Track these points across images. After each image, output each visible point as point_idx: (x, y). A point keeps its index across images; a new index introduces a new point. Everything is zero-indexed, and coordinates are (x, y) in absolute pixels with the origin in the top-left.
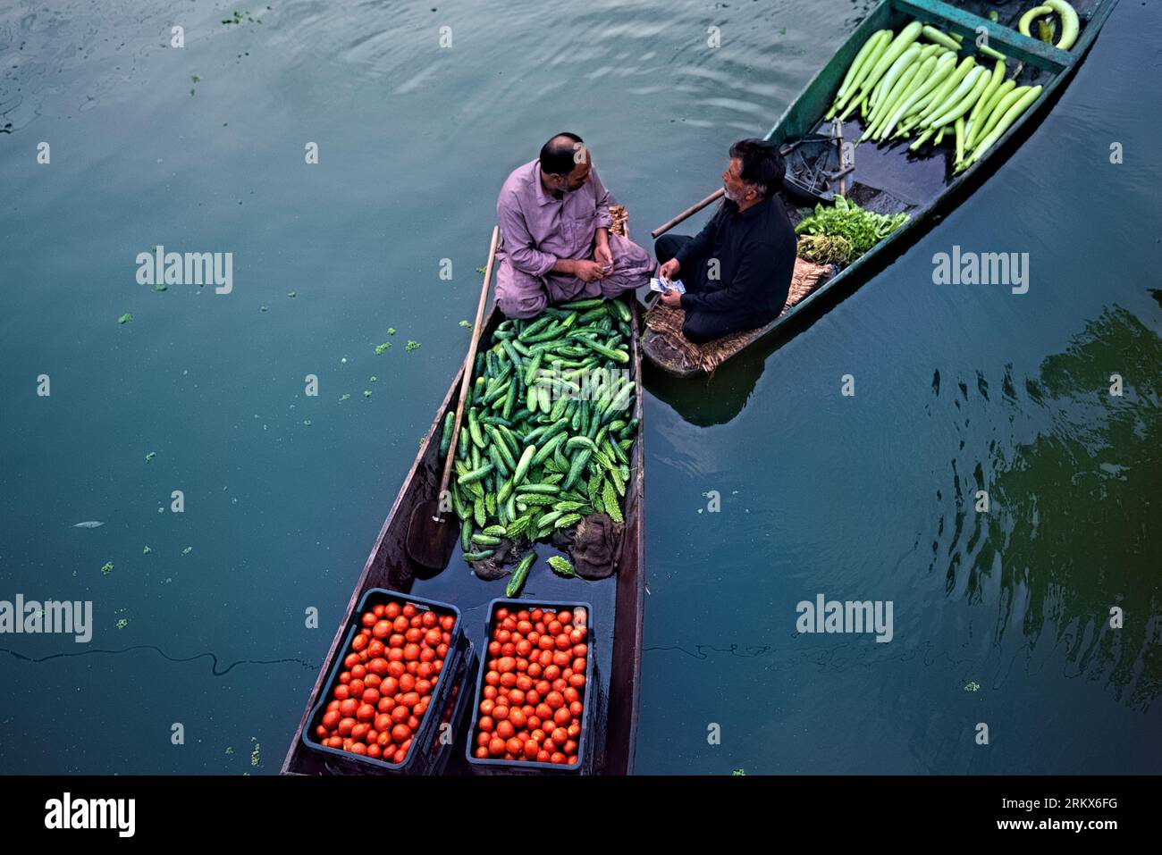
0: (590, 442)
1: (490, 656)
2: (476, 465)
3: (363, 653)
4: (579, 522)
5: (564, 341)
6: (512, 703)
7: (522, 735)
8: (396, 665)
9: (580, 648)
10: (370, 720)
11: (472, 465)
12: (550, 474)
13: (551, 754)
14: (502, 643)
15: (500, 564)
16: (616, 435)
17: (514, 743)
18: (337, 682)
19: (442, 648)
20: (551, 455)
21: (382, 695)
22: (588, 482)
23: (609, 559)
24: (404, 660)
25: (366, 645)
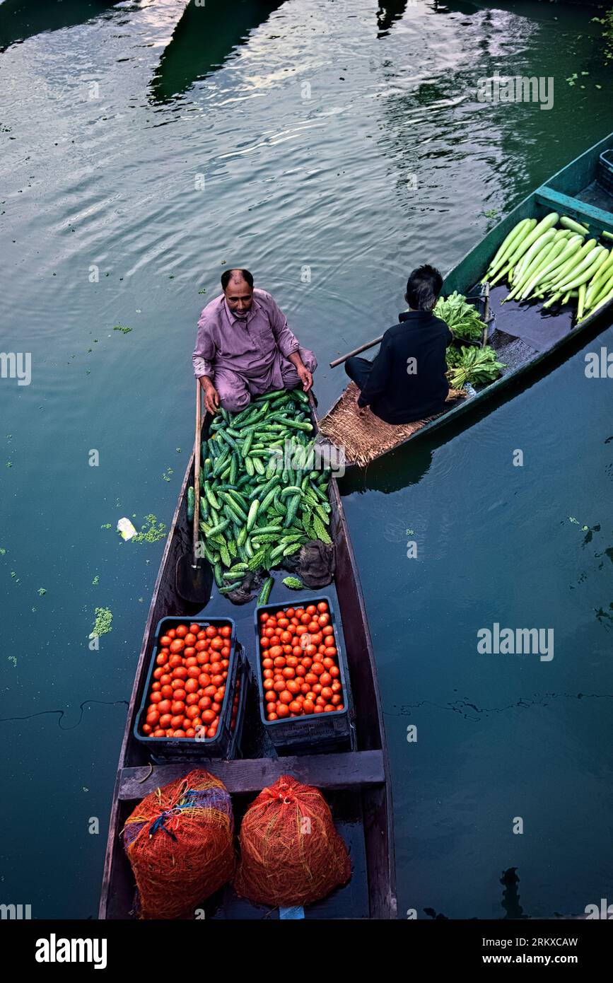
0: (298, 489)
1: (262, 649)
2: (216, 522)
3: (167, 666)
4: (300, 549)
5: (264, 422)
6: (286, 678)
7: (300, 698)
8: (193, 669)
9: (328, 629)
10: (182, 712)
11: (213, 523)
12: (272, 519)
13: (324, 707)
14: (270, 638)
15: (248, 591)
16: (315, 481)
17: (295, 705)
18: (151, 691)
19: (225, 651)
20: (271, 504)
21: (188, 693)
22: (301, 519)
23: (327, 571)
24: (199, 665)
25: (167, 660)
